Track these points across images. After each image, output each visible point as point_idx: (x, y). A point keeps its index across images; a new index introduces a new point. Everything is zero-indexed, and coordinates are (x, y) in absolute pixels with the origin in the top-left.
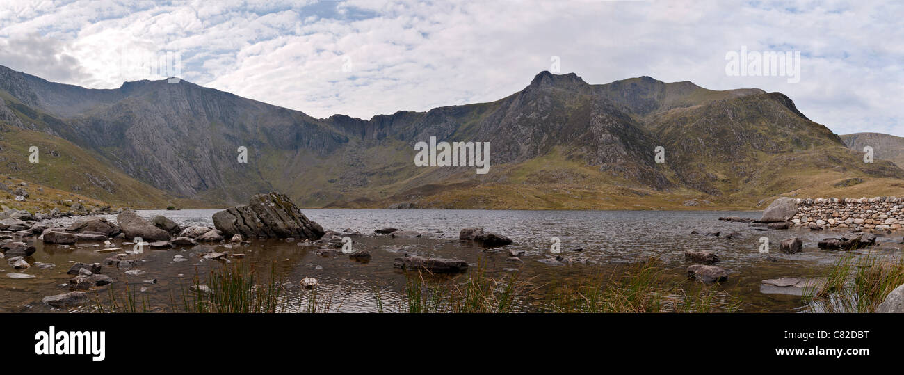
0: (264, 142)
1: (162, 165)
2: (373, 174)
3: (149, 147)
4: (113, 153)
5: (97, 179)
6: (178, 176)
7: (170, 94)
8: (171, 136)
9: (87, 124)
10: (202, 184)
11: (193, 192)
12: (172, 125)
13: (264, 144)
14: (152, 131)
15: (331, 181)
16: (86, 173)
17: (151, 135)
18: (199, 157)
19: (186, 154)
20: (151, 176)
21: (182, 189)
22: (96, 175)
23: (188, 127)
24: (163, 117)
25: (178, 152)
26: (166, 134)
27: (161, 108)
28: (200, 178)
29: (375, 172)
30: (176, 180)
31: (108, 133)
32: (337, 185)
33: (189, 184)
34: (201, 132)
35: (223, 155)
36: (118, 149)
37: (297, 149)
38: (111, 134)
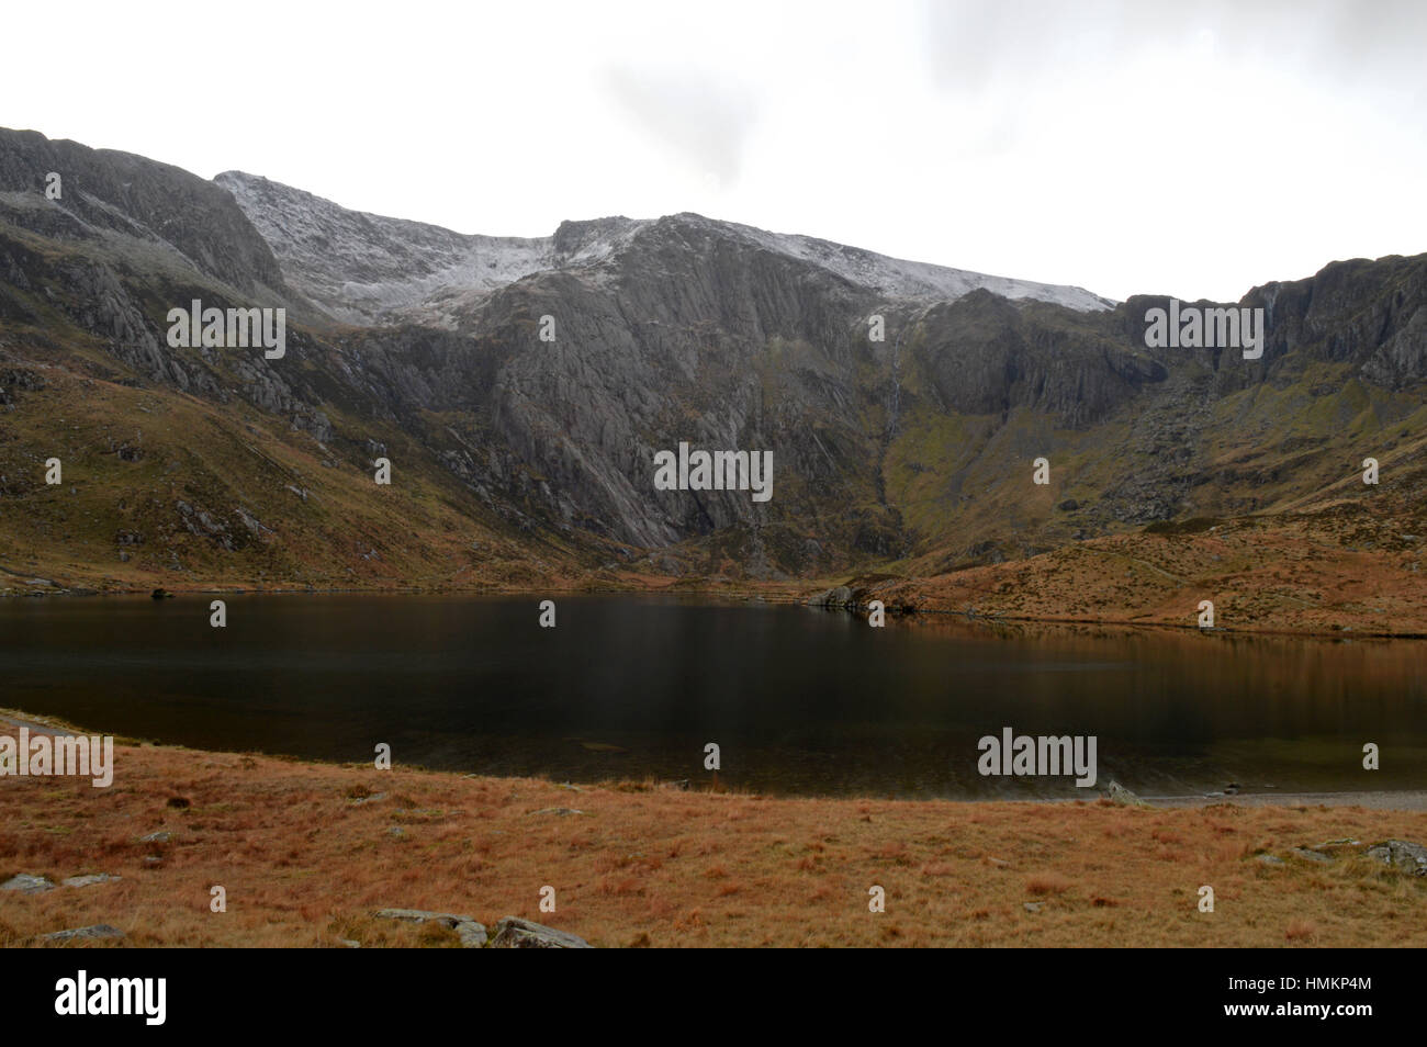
0: (914, 391)
1: (584, 464)
2: (1206, 480)
3: (554, 413)
4: (453, 427)
5: (203, 517)
6: (629, 493)
7: (659, 262)
8: (638, 382)
9: (393, 346)
10: (698, 515)
11: (666, 536)
12: (651, 351)
13: (913, 396)
14: (569, 370)
15: (1065, 507)
16: (180, 503)
17: (563, 381)
18: (702, 441)
19: (668, 433)
20: (548, 493)
21: (634, 529)
22: (208, 506)
23: (699, 355)
24: (628, 328)
25: (647, 427)
26: (620, 378)
27: (628, 302)
28: (693, 499)
29: (1213, 473)
30: (619, 505)
31: (453, 373)
32: (1074, 519)
33: (659, 515)
34: (735, 366)
35: (780, 432)
36: (472, 419)
37: (1007, 409)
38: (461, 374)
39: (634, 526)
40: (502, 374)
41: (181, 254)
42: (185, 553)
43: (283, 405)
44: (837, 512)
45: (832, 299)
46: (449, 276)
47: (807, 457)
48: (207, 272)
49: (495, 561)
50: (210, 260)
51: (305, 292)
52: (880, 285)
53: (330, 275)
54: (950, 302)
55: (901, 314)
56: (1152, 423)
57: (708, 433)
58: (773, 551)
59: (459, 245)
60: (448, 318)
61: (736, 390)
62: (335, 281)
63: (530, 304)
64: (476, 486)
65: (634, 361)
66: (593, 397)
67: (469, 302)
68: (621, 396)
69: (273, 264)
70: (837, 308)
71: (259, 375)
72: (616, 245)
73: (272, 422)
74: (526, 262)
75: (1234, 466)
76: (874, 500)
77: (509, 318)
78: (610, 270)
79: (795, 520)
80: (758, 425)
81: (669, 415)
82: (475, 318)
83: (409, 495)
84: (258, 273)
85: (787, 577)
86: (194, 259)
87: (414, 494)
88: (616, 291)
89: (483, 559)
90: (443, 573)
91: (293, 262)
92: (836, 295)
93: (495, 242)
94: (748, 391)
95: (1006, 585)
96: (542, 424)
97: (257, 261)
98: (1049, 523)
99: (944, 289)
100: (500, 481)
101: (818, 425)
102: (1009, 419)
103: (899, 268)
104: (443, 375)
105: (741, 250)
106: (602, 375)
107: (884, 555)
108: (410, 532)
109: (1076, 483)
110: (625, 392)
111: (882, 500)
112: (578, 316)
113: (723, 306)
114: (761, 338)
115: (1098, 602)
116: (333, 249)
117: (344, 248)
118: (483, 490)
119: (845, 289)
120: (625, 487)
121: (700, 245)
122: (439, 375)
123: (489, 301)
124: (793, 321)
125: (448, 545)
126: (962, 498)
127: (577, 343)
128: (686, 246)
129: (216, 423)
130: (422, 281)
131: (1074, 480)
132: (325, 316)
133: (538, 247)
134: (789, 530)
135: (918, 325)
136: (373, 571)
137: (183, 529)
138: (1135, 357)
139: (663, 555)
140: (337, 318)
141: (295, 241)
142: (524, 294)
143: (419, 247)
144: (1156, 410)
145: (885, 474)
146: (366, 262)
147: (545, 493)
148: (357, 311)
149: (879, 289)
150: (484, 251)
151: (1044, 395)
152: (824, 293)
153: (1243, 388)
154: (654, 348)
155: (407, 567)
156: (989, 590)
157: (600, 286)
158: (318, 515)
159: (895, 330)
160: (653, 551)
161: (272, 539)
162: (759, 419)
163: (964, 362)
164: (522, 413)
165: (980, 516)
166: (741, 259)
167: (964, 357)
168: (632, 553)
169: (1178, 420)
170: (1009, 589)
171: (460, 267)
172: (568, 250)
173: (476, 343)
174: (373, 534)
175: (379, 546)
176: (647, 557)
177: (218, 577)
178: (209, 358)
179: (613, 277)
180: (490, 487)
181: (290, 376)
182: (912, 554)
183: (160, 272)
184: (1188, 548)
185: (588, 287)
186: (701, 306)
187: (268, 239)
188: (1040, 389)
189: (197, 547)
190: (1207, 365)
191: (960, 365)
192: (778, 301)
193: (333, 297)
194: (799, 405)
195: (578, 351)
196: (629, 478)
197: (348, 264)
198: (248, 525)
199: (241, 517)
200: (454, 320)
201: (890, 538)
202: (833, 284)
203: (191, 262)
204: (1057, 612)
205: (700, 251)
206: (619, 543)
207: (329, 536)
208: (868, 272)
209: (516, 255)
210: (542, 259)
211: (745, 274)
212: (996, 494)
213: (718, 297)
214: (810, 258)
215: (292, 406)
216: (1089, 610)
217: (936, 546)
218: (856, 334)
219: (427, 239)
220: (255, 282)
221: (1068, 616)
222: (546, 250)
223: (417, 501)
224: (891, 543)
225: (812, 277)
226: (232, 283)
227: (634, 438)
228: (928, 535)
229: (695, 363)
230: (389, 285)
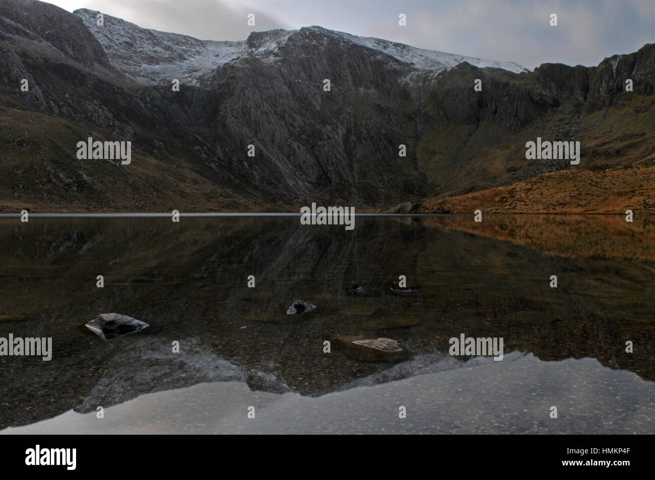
0: (431, 114)
3: (249, 126)
4: (198, 134)
5: (61, 175)
6: (288, 166)
7: (301, 51)
8: (291, 111)
9: (166, 94)
10: (323, 177)
11: (307, 188)
12: (298, 95)
13: (431, 116)
14: (256, 105)
15: (510, 170)
16: (49, 168)
17: (253, 110)
18: (324, 140)
19: (307, 136)
20: (247, 166)
21: (291, 184)
22: (64, 170)
23: (322, 97)
24: (286, 84)
25: (297, 133)
26: (282, 109)
27: (285, 71)
28: (321, 169)
29: (586, 152)
30: (283, 173)
31: (197, 107)
32: (515, 176)
33: (304, 177)
34: (340, 102)
35: (364, 135)
36: (207, 130)
37: (479, 122)
38: (201, 108)
39: (291, 183)
40: (222, 107)
41: (55, 49)
42: (51, 194)
43: (109, 123)
44: (394, 174)
45: (389, 68)
46: (194, 61)
47: (378, 147)
48: (69, 58)
49: (219, 199)
50: (71, 52)
51: (122, 69)
52: (413, 62)
53: (134, 61)
54: (449, 70)
55: (424, 75)
56: (553, 128)
57: (328, 136)
58: (361, 194)
59: (199, 46)
60: (195, 81)
61: (341, 115)
62: (137, 64)
63: (235, 72)
64: (210, 164)
65: (289, 100)
66: (269, 118)
67: (205, 73)
68: (283, 118)
69: (103, 54)
70: (392, 73)
71: (96, 108)
72: (279, 43)
73: (103, 131)
74: (233, 53)
75: (596, 148)
76: (412, 168)
77: (225, 79)
78: (276, 55)
79: (372, 179)
80: (353, 132)
81: (308, 127)
82: (208, 81)
83: (175, 167)
84: (96, 59)
85: (368, 207)
86: (62, 51)
87: (178, 167)
88: (279, 65)
89: (213, 198)
90: (192, 204)
91: (115, 55)
92: (391, 66)
93: (218, 44)
94: (347, 115)
95: (502, 198)
96: (243, 132)
97: (95, 52)
98: (502, 178)
99: (446, 64)
100: (223, 161)
101: (383, 131)
102: (480, 127)
103: (422, 53)
104: (192, 108)
105: (342, 44)
106: (273, 107)
107: (418, 196)
108: (175, 184)
109: (515, 158)
110: (285, 116)
111: (416, 169)
112: (260, 78)
113: (334, 72)
114: (353, 88)
115: (561, 204)
116: (135, 48)
117: (141, 47)
118: (214, 165)
119: (395, 63)
120: (286, 164)
121: (322, 42)
122: (190, 108)
123: (215, 72)
124: (369, 80)
125: (195, 191)
126: (457, 167)
127: (260, 91)
128: (314, 42)
129: (69, 128)
130: (181, 64)
131: (514, 157)
132: (131, 80)
133: (239, 46)
134: (369, 184)
135: (433, 81)
136: (154, 203)
137: (50, 181)
138: (545, 95)
139: (306, 197)
140: (138, 82)
141: (116, 44)
142: (232, 67)
143: (180, 47)
144: (555, 121)
145: (418, 156)
146: (153, 55)
147: (246, 167)
148: (148, 79)
149: (412, 64)
150: (212, 48)
151: (497, 115)
152: (385, 65)
153: (600, 109)
154: (300, 94)
155: (173, 201)
156: (492, 200)
157: (271, 63)
158: (125, 175)
159: (421, 84)
160: (301, 195)
161: (99, 186)
162: (353, 129)
163: (456, 99)
164: (233, 127)
165: (466, 175)
166: (342, 49)
167: (457, 96)
168: (290, 196)
169: (566, 126)
170: (504, 200)
171: (200, 56)
172: (254, 47)
173: (209, 92)
174: (155, 185)
175: (157, 190)
176: (298, 198)
177: (69, 206)
178: (70, 99)
179: (277, 59)
180: (217, 164)
181: (113, 109)
182: (432, 195)
183: (44, 56)
184: (605, 176)
185: (265, 64)
186: (322, 73)
187: (102, 43)
188: (496, 112)
189: (58, 190)
190: (581, 98)
191: (455, 100)
192: (362, 69)
193: (136, 72)
194: (373, 122)
195: (261, 95)
196: (288, 159)
197: (143, 55)
198: (86, 179)
199: (82, 175)
200: (198, 82)
201: (420, 187)
202: (389, 61)
203: (60, 52)
204: (538, 210)
205: (322, 45)
206: (283, 192)
207: (130, 185)
208: (407, 55)
209: (228, 50)
210: (242, 52)
211: (345, 56)
212: (474, 164)
213: (331, 68)
214: (377, 48)
215: (113, 123)
216: (556, 208)
217: (444, 191)
218: (401, 86)
219: (183, 43)
220: (95, 63)
221: (545, 211)
222: (243, 48)
223: (179, 170)
224: (421, 189)
225: (379, 57)
226: (82, 63)
227: (290, 138)
228: (440, 185)
229: (320, 101)
230: (165, 66)
